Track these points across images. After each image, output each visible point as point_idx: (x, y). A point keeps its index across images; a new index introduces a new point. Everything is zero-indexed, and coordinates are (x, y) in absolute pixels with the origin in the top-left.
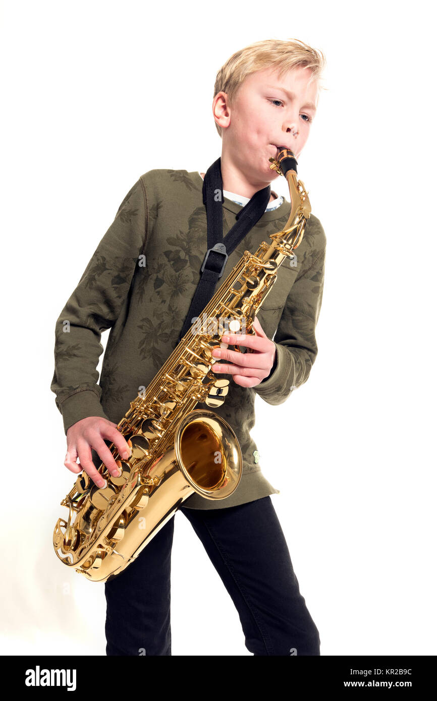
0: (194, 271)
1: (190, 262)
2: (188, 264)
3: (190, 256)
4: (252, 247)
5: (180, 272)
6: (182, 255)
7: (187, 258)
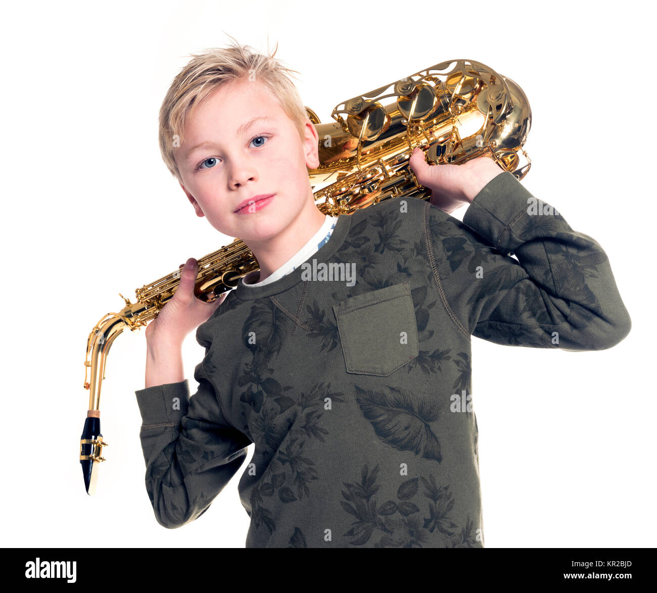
0: (276, 398)
1: (265, 391)
2: (265, 394)
3: (261, 383)
4: (324, 312)
5: (261, 410)
6: (255, 389)
7: (260, 388)
